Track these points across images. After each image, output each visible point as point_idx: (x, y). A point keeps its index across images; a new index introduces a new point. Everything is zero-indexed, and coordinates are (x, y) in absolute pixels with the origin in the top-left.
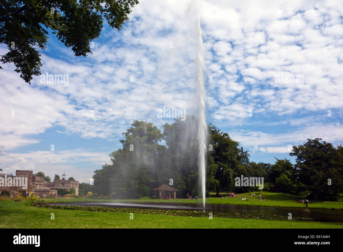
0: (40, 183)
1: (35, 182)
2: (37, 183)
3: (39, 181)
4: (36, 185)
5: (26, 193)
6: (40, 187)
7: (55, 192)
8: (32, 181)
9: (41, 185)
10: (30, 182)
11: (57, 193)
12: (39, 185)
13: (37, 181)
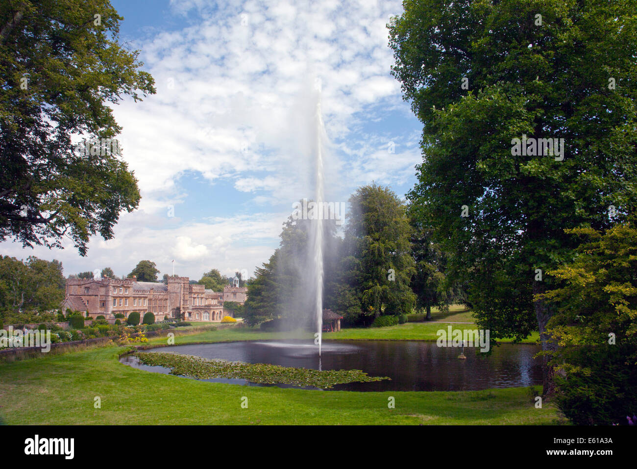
0: (200, 294)
1: (193, 294)
2: (195, 296)
3: (198, 293)
4: (194, 298)
5: (181, 312)
6: (200, 301)
7: (220, 309)
8: (188, 293)
9: (202, 298)
10: (186, 295)
11: (222, 311)
12: (198, 298)
13: (195, 293)
